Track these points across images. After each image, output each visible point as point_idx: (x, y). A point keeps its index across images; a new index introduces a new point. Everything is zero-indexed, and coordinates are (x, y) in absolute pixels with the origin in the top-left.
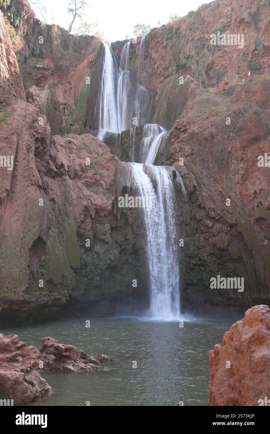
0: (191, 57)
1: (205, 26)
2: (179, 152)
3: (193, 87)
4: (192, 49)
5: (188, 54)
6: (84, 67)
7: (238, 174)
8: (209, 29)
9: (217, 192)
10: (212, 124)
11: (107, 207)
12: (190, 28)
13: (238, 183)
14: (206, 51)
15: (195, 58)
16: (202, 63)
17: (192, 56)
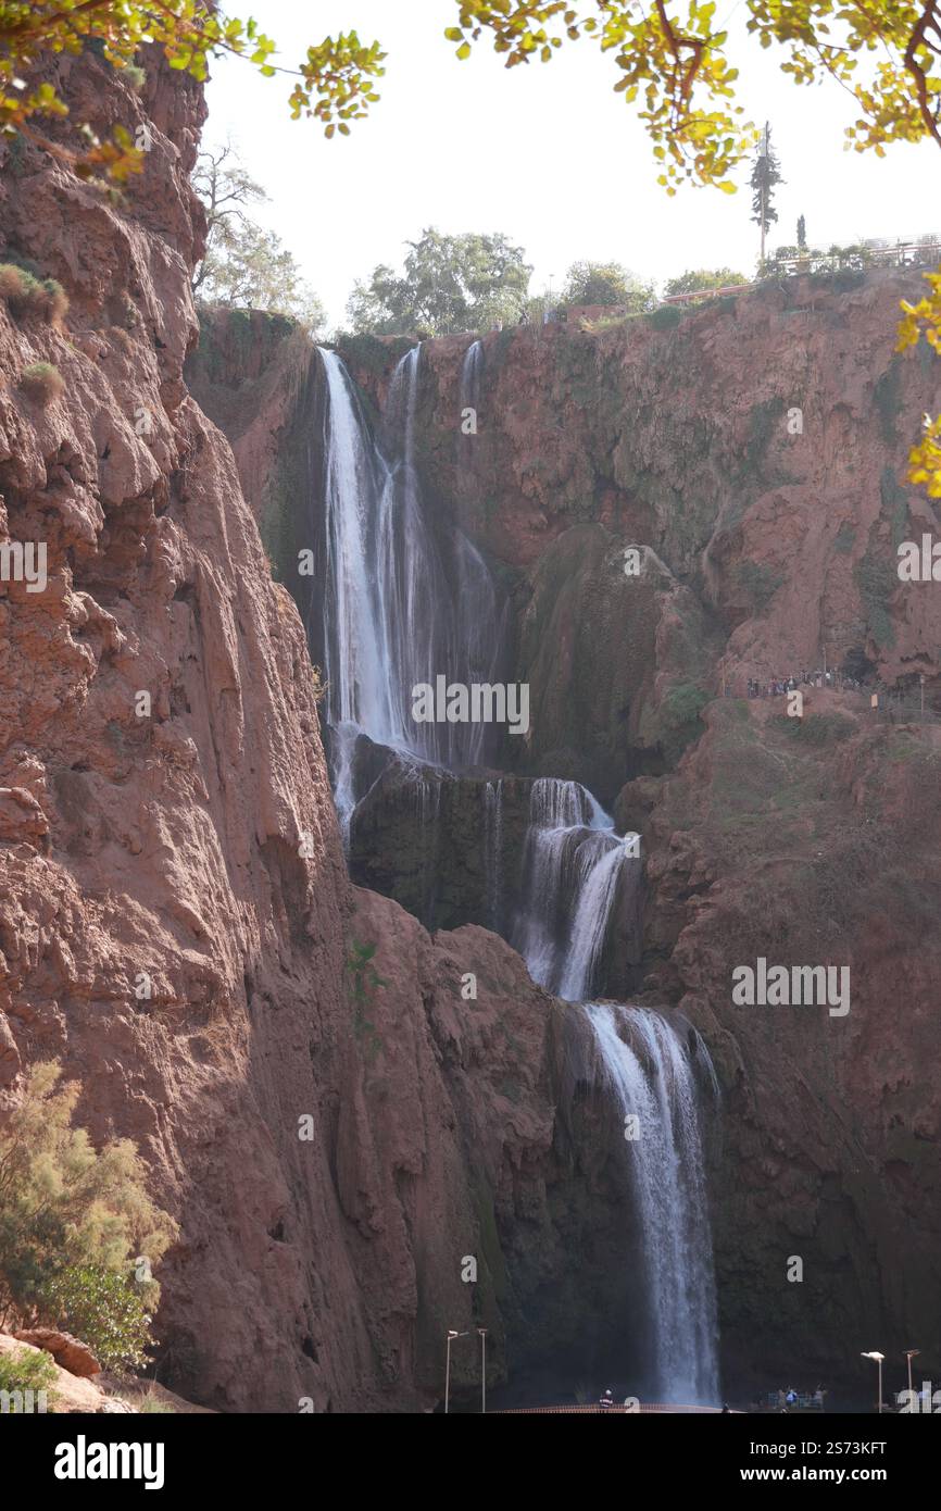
0: (656, 471)
1: (715, 386)
2: (694, 961)
3: (674, 620)
4: (662, 446)
5: (647, 461)
6: (255, 455)
7: (844, 1034)
8: (728, 398)
9: (792, 1083)
10: (783, 889)
11: (543, 1138)
12: (658, 373)
13: (844, 1057)
14: (710, 466)
15: (672, 480)
16: (694, 504)
17: (661, 473)
